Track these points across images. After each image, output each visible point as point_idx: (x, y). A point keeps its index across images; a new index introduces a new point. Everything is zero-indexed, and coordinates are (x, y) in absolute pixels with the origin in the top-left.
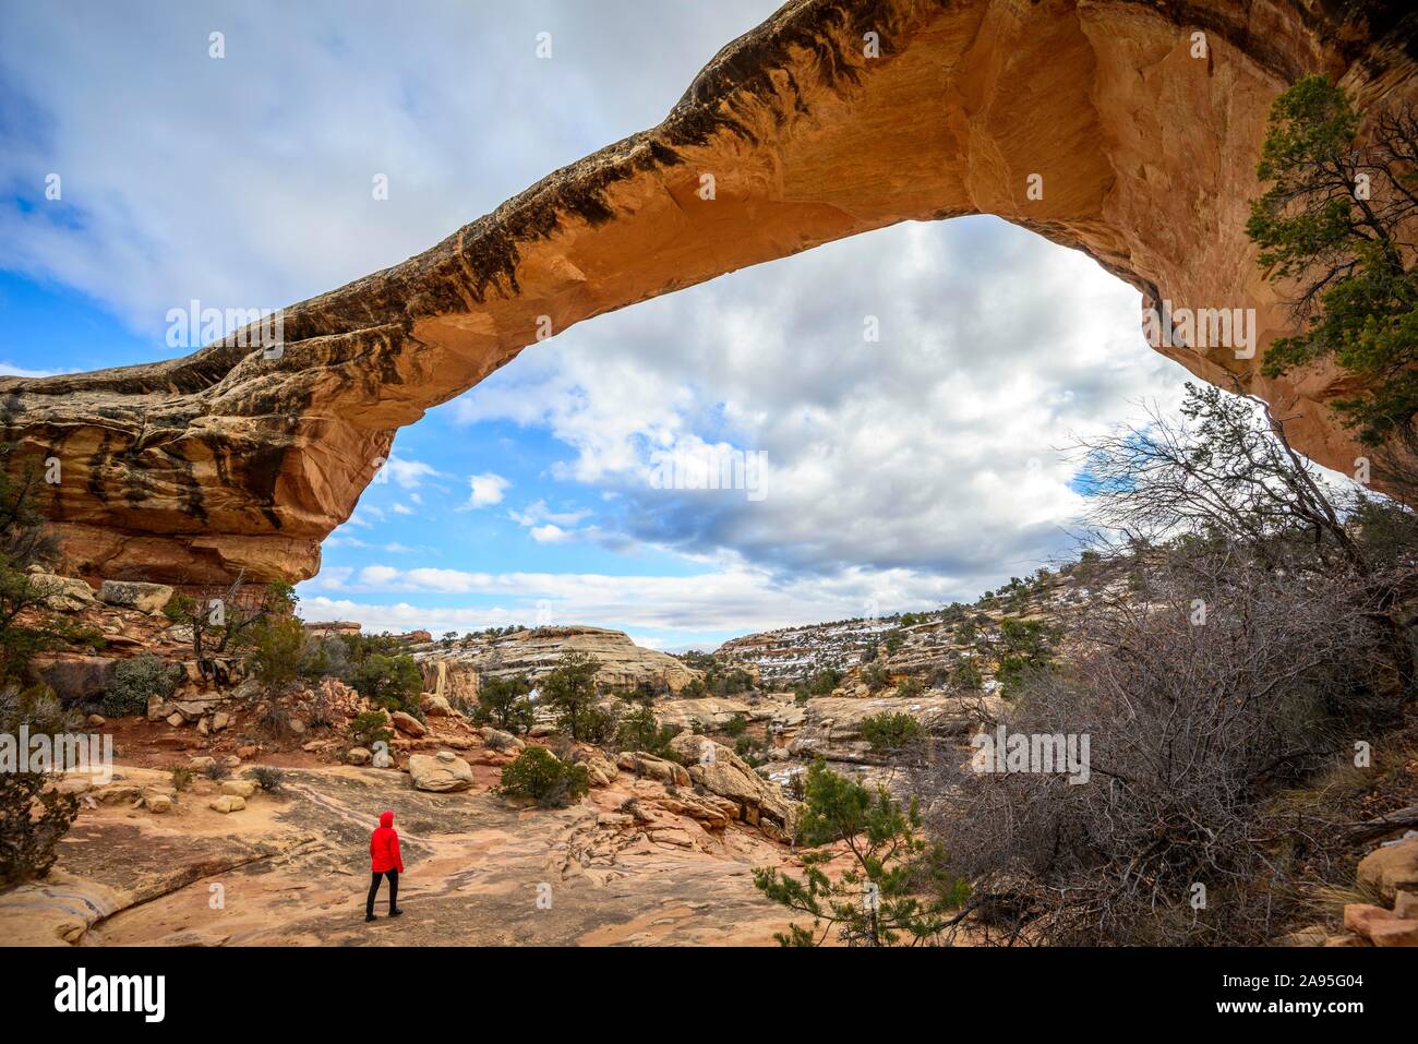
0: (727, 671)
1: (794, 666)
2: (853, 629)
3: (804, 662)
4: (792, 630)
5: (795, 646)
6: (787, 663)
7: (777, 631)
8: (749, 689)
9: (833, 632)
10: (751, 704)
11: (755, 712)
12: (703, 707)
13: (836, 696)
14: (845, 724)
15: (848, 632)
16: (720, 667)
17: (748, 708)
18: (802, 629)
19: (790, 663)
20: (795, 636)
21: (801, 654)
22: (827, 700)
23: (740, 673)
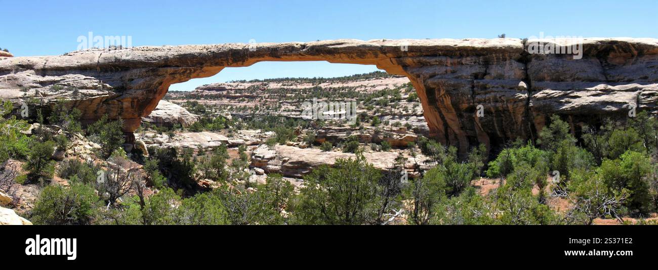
0: (213, 116)
1: (245, 106)
2: (285, 85)
3: (251, 104)
4: (244, 82)
5: (246, 94)
6: (240, 104)
7: (234, 82)
8: (227, 127)
9: (273, 86)
10: (228, 136)
11: (231, 141)
12: (203, 138)
13: (289, 145)
14: (295, 161)
15: (282, 87)
16: (209, 113)
17: (227, 139)
18: (251, 82)
19: (243, 104)
20: (247, 85)
21: (252, 98)
22: (284, 146)
23: (221, 117)
